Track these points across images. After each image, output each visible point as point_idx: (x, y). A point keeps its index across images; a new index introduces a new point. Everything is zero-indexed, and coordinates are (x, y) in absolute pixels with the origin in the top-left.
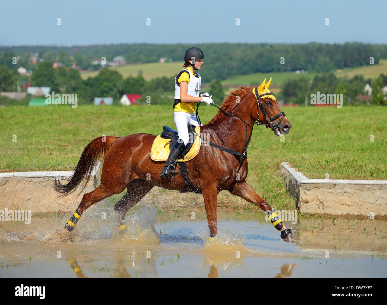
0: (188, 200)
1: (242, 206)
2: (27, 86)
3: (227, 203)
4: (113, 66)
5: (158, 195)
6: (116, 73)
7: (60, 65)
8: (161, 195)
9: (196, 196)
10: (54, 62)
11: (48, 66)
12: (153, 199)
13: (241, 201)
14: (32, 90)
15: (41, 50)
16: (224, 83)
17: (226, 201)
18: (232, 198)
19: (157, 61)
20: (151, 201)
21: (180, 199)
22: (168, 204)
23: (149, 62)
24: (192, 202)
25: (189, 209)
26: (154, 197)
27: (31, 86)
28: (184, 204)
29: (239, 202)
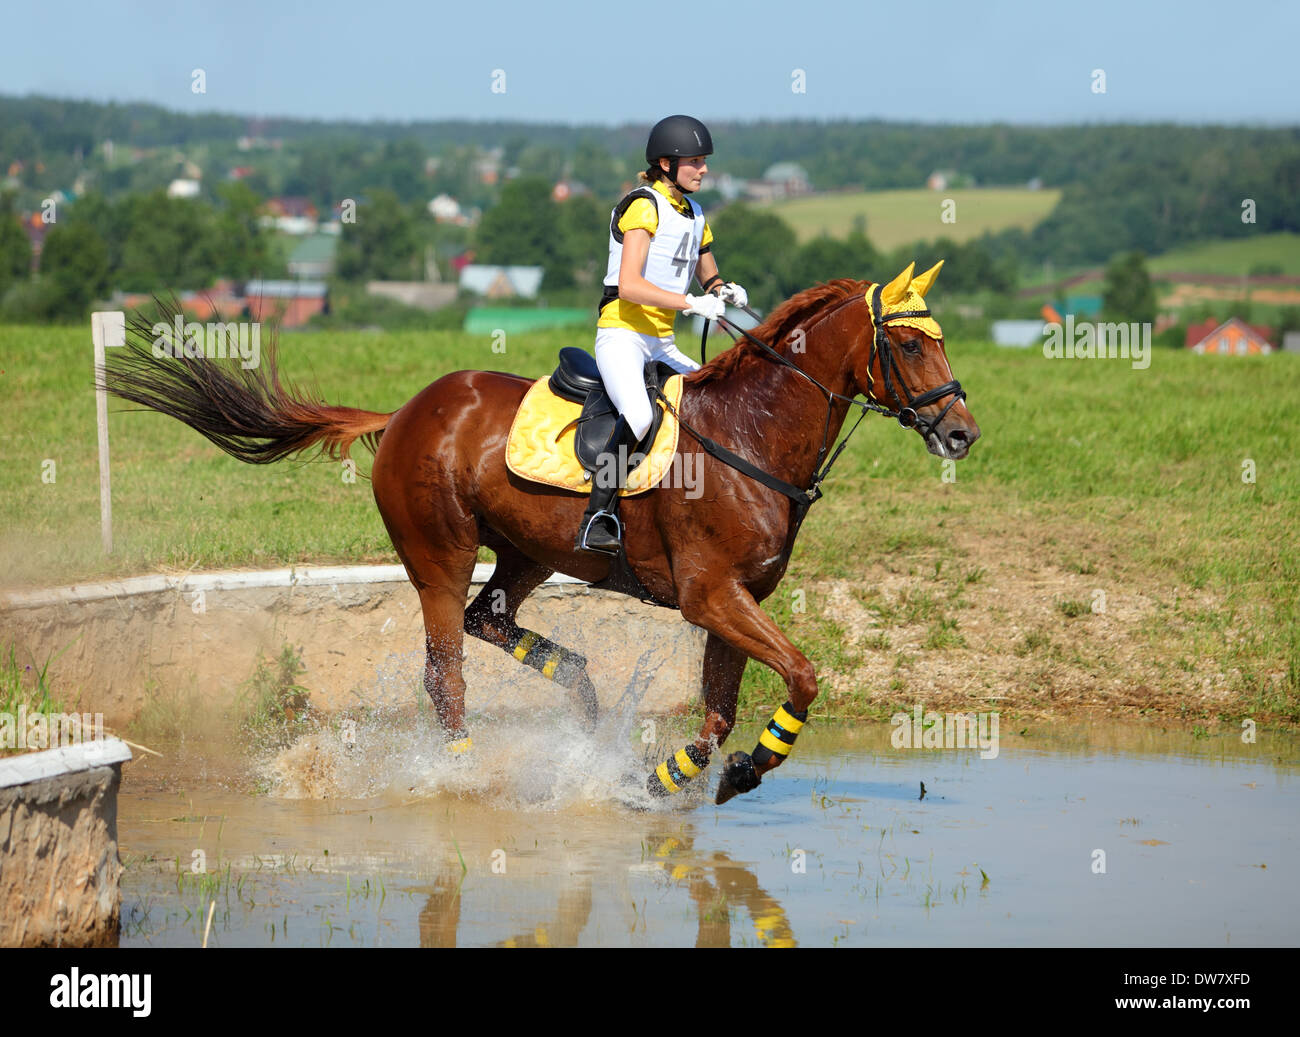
0: (1022, 677)
1: (1214, 704)
2: (461, 263)
3: (1161, 695)
4: (765, 198)
5: (914, 658)
6: (772, 223)
7: (579, 189)
8: (927, 658)
9: (1051, 667)
10: (557, 179)
11: (536, 192)
12: (897, 672)
13: (1210, 688)
14: (479, 278)
15: (513, 138)
16: (1155, 267)
17: (1157, 689)
18: (1178, 677)
19: (919, 182)
20: (890, 679)
21: (995, 675)
22: (950, 691)
23: (890, 185)
24: (1036, 686)
25: (1024, 711)
26: (899, 664)
27: (476, 262)
28: (1006, 695)
29: (1204, 692)
